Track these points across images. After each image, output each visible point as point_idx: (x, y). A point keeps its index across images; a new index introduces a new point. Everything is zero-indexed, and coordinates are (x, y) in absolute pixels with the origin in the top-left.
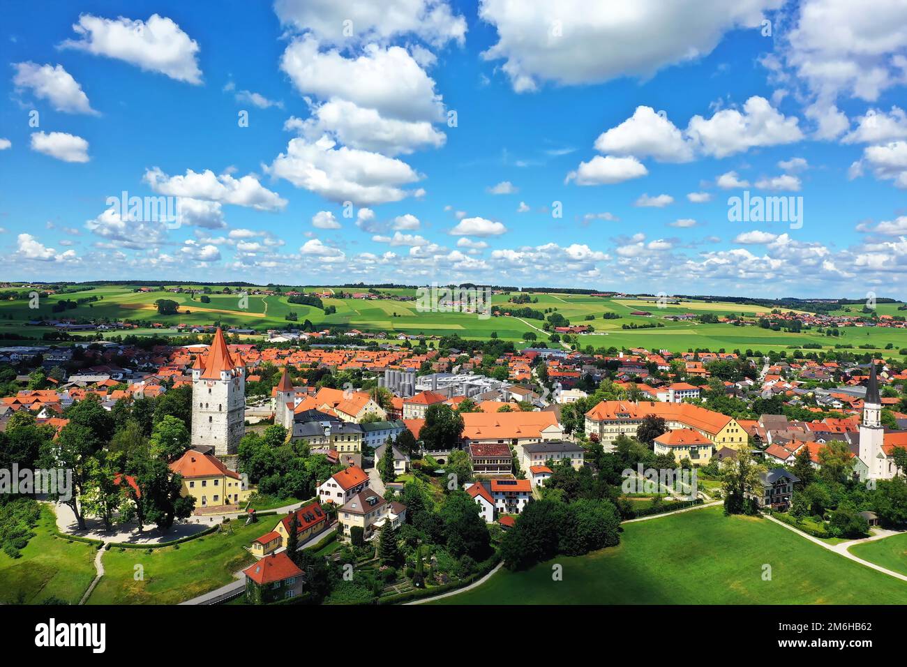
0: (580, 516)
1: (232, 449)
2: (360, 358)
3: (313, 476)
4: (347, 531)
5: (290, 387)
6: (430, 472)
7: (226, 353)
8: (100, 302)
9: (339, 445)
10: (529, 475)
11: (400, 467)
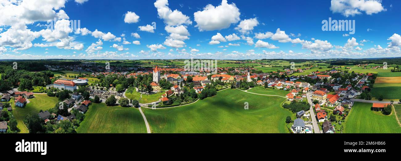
0: (211, 91)
1: (158, 82)
2: (177, 70)
3: (170, 86)
4: (175, 94)
5: (167, 74)
6: (188, 86)
7: (157, 69)
8: (141, 62)
9: (174, 82)
10: (203, 86)
11: (183, 85)
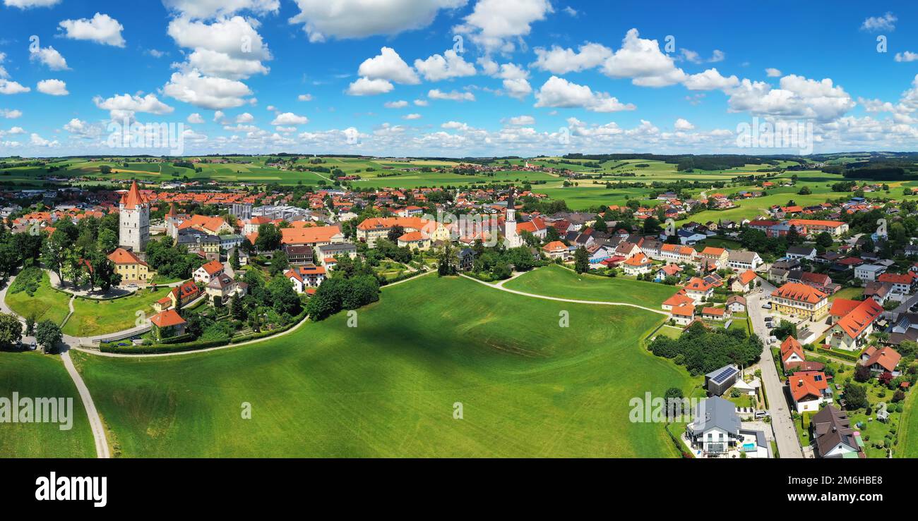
0: (355, 286)
1: (142, 249)
2: (217, 198)
3: (190, 266)
4: (211, 298)
5: (176, 214)
6: (262, 264)
7: (138, 195)
8: (69, 168)
9: (205, 248)
10: (323, 264)
11: (243, 261)
